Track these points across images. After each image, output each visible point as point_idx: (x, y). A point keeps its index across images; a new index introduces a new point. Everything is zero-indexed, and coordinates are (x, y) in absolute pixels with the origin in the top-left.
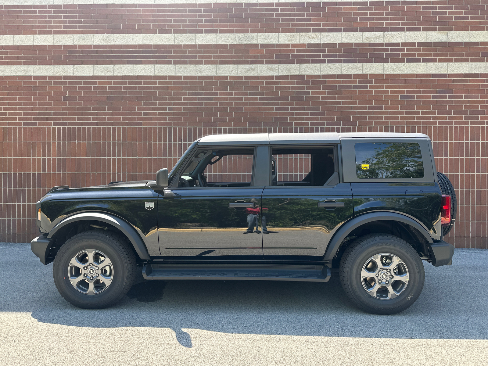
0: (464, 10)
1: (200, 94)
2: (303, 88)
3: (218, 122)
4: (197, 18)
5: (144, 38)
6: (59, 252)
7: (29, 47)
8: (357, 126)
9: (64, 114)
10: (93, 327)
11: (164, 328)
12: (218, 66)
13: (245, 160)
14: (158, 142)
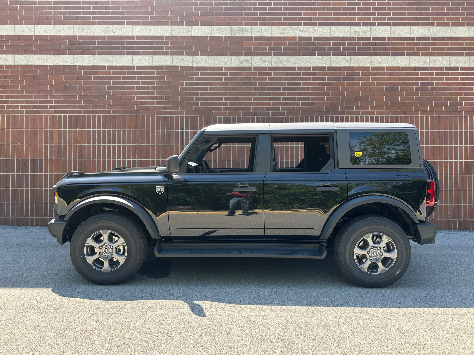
0: (446, 7)
1: (196, 84)
2: (294, 79)
3: (213, 111)
4: (193, 11)
5: (142, 30)
6: (76, 232)
7: (30, 37)
8: (345, 115)
9: (65, 102)
10: (111, 300)
11: (177, 301)
12: (213, 57)
13: (239, 147)
14: (156, 130)
